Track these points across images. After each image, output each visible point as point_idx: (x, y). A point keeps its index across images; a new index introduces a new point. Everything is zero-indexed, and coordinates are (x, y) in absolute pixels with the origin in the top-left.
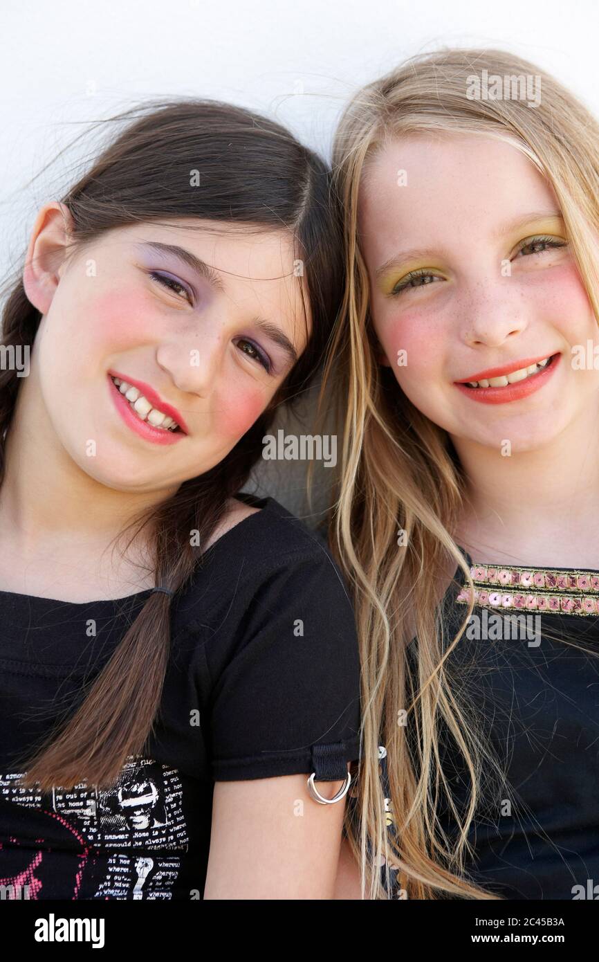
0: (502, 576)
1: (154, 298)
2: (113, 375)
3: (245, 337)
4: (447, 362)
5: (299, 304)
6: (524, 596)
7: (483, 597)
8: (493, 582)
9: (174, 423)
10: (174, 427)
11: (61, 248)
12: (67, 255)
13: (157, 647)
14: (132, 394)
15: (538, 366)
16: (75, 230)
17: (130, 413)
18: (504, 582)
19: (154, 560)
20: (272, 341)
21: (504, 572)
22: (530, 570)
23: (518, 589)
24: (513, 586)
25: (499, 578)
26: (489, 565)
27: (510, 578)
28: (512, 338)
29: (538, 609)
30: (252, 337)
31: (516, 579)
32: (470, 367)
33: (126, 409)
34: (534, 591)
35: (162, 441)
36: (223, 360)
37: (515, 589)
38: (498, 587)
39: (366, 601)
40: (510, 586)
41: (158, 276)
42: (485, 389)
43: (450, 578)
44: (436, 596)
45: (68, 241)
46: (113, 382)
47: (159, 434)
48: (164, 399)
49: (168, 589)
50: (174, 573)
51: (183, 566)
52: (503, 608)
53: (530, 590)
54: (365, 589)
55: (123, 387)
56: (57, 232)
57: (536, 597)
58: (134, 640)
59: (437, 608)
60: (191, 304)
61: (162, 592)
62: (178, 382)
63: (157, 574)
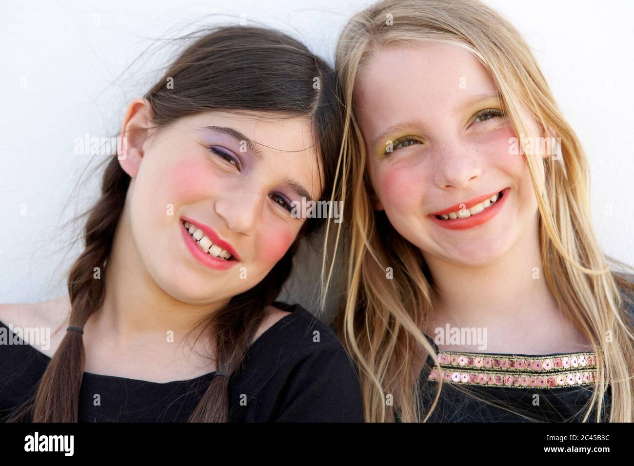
0: (461, 360)
1: (213, 166)
2: (185, 219)
3: (277, 192)
4: (424, 201)
5: (315, 168)
6: (477, 374)
7: (448, 376)
8: (454, 364)
9: (228, 254)
10: (228, 257)
11: (145, 130)
12: (149, 135)
13: (220, 415)
14: (198, 234)
15: (491, 202)
16: (154, 118)
17: (196, 248)
18: (462, 364)
19: (215, 352)
20: (296, 194)
21: (462, 357)
22: (481, 355)
23: (472, 369)
24: (468, 367)
25: (458, 361)
26: (451, 352)
27: (467, 362)
28: (473, 181)
29: (487, 384)
30: (283, 192)
31: (471, 362)
32: (441, 203)
33: (194, 246)
34: (484, 370)
35: (220, 268)
36: (262, 210)
37: (470, 369)
38: (458, 368)
39: (367, 378)
40: (466, 367)
41: (216, 150)
42: (453, 220)
43: (422, 363)
44: (413, 376)
45: (150, 125)
46: (184, 226)
47: (218, 262)
48: (222, 238)
49: (226, 373)
50: (230, 361)
51: (237, 355)
52: (462, 384)
53: (481, 370)
54: (366, 371)
55: (191, 230)
56: (142, 119)
57: (486, 375)
58: (203, 411)
59: (414, 385)
60: (239, 169)
61: (221, 375)
62: (231, 225)
63: (217, 362)
